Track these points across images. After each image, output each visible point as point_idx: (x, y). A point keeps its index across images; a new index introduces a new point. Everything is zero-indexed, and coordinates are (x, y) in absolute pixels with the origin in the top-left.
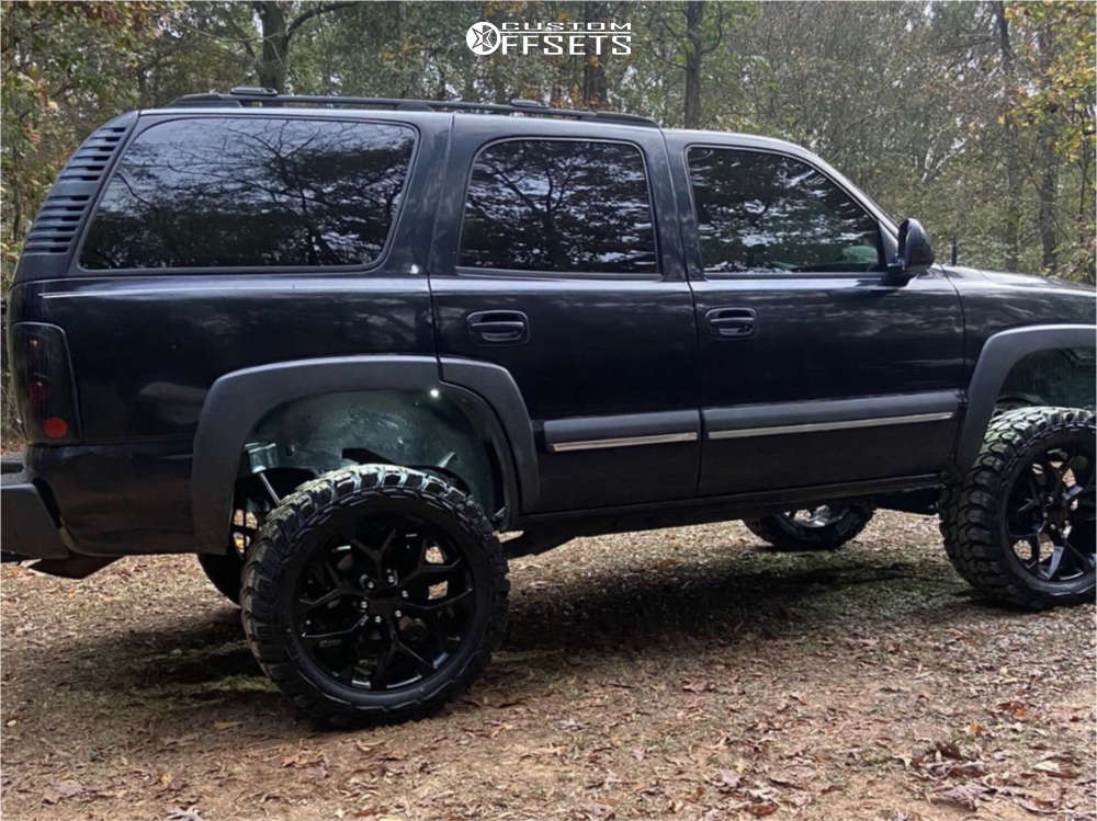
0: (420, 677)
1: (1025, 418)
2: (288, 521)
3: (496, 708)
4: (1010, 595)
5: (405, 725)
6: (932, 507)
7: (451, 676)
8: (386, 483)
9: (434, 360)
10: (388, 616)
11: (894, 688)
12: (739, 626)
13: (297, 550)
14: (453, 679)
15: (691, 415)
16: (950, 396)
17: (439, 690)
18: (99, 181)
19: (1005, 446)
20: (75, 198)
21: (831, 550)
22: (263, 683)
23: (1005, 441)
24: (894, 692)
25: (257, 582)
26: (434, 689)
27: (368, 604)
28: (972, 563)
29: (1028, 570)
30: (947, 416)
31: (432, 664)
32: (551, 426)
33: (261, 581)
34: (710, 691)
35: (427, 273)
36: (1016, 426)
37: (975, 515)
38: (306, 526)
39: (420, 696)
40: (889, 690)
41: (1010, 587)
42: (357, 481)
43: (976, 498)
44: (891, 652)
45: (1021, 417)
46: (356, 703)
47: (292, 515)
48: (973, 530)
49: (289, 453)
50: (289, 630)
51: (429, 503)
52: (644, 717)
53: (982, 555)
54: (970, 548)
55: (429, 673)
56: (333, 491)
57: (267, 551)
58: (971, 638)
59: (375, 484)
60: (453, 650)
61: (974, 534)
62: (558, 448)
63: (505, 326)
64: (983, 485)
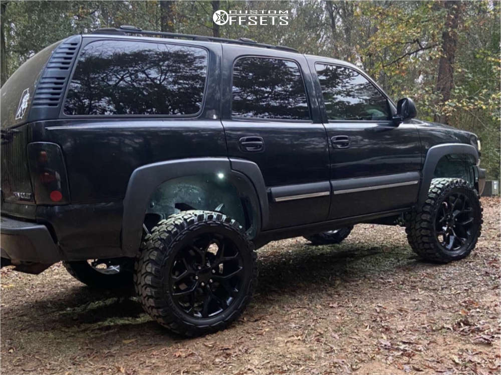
0: (222, 310)
1: (439, 183)
2: (166, 239)
3: (253, 322)
4: (437, 257)
5: (218, 333)
6: (395, 222)
7: (235, 308)
8: (208, 219)
9: (226, 159)
10: (207, 282)
11: (417, 299)
12: (330, 278)
13: (172, 252)
14: (237, 309)
15: (326, 184)
16: (416, 174)
17: (231, 315)
18: (69, 70)
19: (435, 195)
20: (58, 78)
21: (339, 243)
22: (128, 320)
23: (434, 193)
24: (417, 301)
25: (154, 269)
26: (228, 316)
27: (198, 277)
28: (421, 245)
29: (442, 246)
30: (416, 182)
31: (226, 303)
32: (275, 189)
33: (156, 269)
34: (341, 306)
35: (220, 119)
36: (437, 186)
37: (424, 224)
38: (175, 241)
39: (223, 319)
40: (414, 300)
41: (437, 254)
42: (195, 218)
43: (424, 217)
44: (401, 284)
45: (438, 182)
46: (196, 325)
47: (168, 236)
48: (423, 231)
49: (152, 206)
50: (168, 292)
51: (226, 228)
52: (324, 320)
53: (427, 241)
54: (421, 238)
55: (225, 307)
56: (185, 224)
57: (157, 255)
58: (429, 275)
59: (203, 220)
60: (234, 296)
61: (423, 232)
62: (277, 200)
63: (253, 144)
64: (426, 211)
